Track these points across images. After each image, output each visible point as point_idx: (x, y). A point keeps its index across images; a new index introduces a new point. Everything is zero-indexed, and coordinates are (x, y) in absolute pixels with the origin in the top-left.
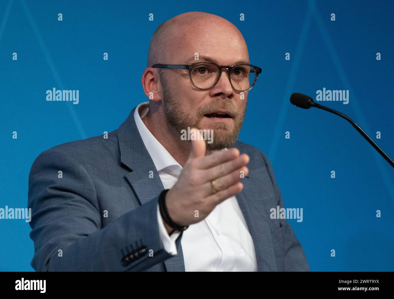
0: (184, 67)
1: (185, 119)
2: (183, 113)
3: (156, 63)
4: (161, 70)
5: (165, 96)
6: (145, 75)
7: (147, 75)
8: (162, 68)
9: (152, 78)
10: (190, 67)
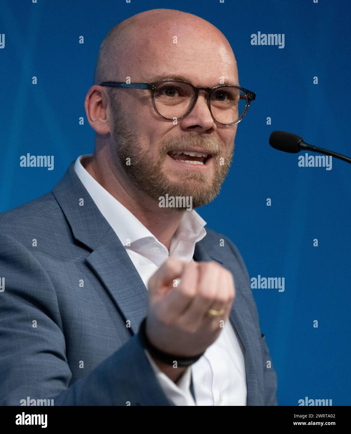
0: (145, 87)
1: (143, 159)
2: (140, 149)
3: (105, 81)
4: (111, 90)
5: (117, 126)
6: (90, 97)
7: (93, 96)
8: (113, 87)
9: (99, 99)
10: (153, 86)
